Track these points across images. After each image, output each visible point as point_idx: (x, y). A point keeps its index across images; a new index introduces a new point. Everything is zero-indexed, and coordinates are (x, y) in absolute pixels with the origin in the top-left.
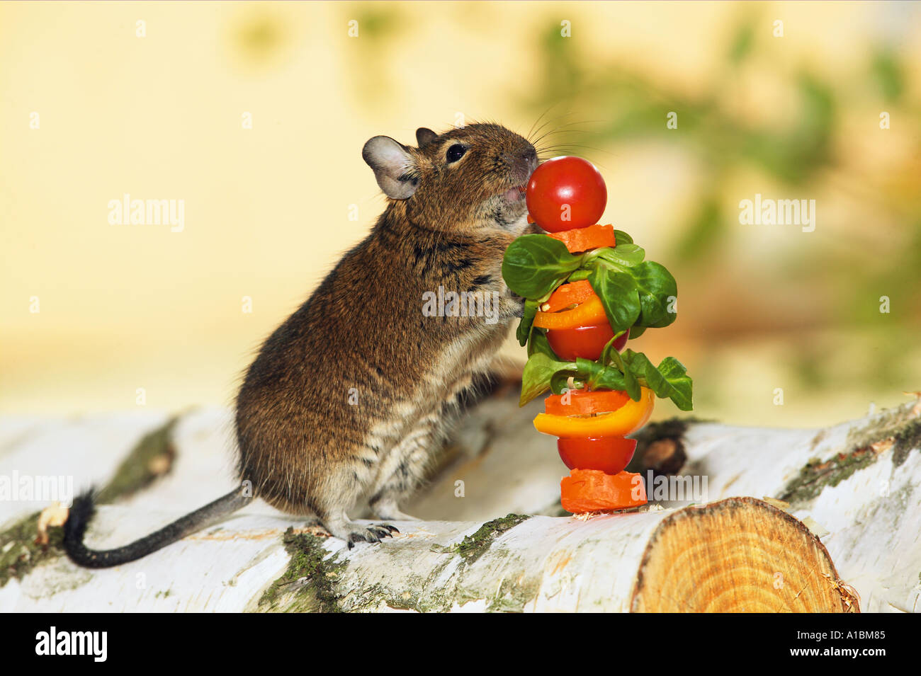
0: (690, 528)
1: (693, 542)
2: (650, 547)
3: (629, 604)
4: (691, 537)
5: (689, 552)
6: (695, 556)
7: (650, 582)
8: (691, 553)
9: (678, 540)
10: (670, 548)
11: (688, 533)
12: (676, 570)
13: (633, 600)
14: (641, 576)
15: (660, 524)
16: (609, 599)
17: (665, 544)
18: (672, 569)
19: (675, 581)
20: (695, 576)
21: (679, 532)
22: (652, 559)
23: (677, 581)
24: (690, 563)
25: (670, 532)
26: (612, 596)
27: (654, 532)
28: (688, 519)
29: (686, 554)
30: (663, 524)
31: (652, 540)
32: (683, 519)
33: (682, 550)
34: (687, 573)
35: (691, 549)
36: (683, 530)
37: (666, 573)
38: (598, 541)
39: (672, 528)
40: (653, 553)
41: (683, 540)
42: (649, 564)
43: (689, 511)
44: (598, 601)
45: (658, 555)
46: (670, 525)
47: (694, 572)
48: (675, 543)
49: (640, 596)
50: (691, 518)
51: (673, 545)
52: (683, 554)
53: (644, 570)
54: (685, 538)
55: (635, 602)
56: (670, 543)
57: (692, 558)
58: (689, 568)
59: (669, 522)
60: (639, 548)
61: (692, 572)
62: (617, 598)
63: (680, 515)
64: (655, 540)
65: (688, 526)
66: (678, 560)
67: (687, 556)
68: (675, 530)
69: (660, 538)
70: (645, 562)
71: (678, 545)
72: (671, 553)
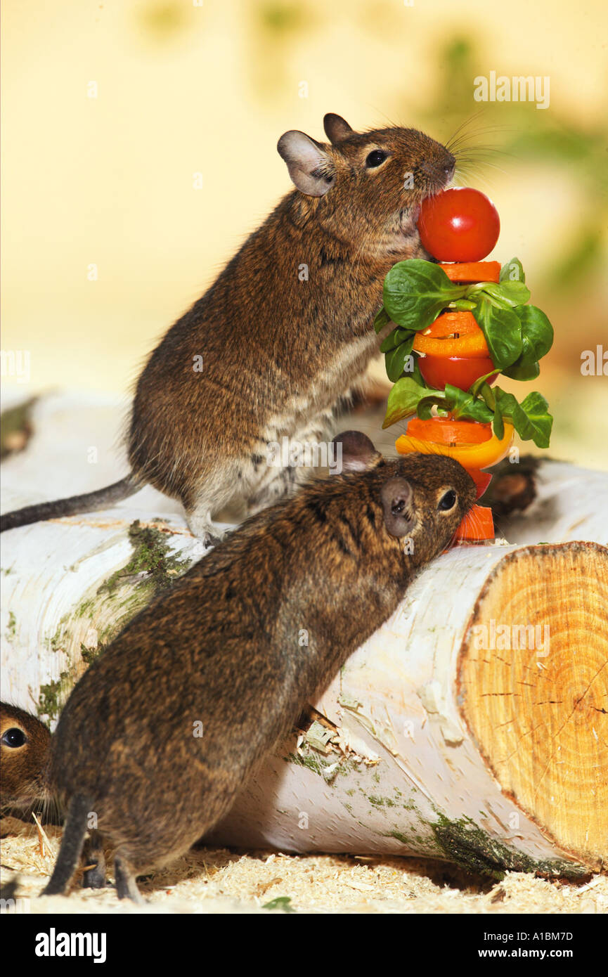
0: (531, 567)
1: (532, 580)
2: (489, 581)
3: (463, 636)
4: (531, 577)
5: (527, 590)
6: (533, 594)
7: (485, 614)
8: (529, 592)
9: (518, 577)
10: (510, 584)
11: (529, 571)
12: (513, 607)
13: (467, 631)
14: (477, 609)
15: (502, 560)
16: (444, 628)
17: (505, 580)
18: (509, 606)
19: (510, 617)
20: (531, 615)
21: (520, 569)
22: (490, 593)
23: (513, 618)
24: (528, 601)
25: (511, 569)
26: (447, 625)
27: (495, 566)
28: (531, 558)
29: (524, 592)
30: (505, 560)
31: (492, 575)
32: (526, 557)
33: (521, 587)
34: (523, 611)
35: (529, 588)
36: (525, 567)
37: (502, 608)
38: (439, 569)
39: (514, 564)
40: (492, 587)
41: (523, 578)
42: (487, 598)
43: (532, 550)
44: (431, 629)
45: (496, 590)
46: (512, 561)
47: (530, 611)
48: (515, 580)
50: (533, 557)
51: (512, 582)
52: (521, 592)
53: (481, 603)
54: (525, 576)
55: (468, 634)
56: (509, 579)
57: (530, 597)
58: (526, 606)
59: (511, 558)
60: (479, 580)
61: (528, 611)
62: (451, 628)
63: (523, 553)
64: (496, 575)
65: (529, 564)
66: (516, 597)
67: (525, 594)
68: (516, 567)
69: (500, 573)
70: (482, 596)
71: (517, 582)
72: (509, 590)
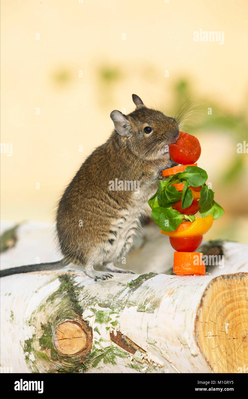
0: (223, 283)
1: (224, 289)
2: (206, 290)
3: (196, 312)
4: (223, 287)
5: (222, 293)
6: (224, 294)
7: (205, 304)
8: (223, 293)
9: (218, 288)
10: (215, 291)
11: (222, 285)
12: (216, 300)
13: (198, 311)
14: (202, 301)
15: (211, 281)
16: (188, 310)
17: (213, 289)
18: (215, 300)
19: (215, 304)
20: (224, 303)
21: (218, 284)
22: (207, 295)
23: (216, 305)
24: (222, 297)
25: (215, 284)
26: (190, 308)
27: (208, 284)
28: (223, 280)
29: (220, 294)
30: (212, 281)
31: (208, 287)
32: (221, 279)
33: (219, 292)
34: (221, 301)
35: (223, 292)
36: (220, 284)
37: (212, 300)
38: (185, 286)
39: (216, 283)
40: (207, 292)
41: (220, 288)
42: (206, 296)
43: (223, 276)
44: (184, 310)
45: (209, 293)
47: (223, 301)
48: (217, 289)
49: (201, 309)
50: (224, 279)
51: (215, 290)
52: (219, 294)
53: (203, 299)
54: (221, 287)
55: (199, 312)
56: (214, 289)
57: (223, 296)
58: (222, 299)
59: (215, 280)
60: (202, 289)
61: (222, 301)
62: (192, 309)
63: (219, 278)
64: (209, 287)
65: (222, 282)
66: (217, 296)
67: (221, 295)
68: (217, 284)
69: (211, 286)
70: (204, 296)
71: (218, 290)
72: (215, 293)
